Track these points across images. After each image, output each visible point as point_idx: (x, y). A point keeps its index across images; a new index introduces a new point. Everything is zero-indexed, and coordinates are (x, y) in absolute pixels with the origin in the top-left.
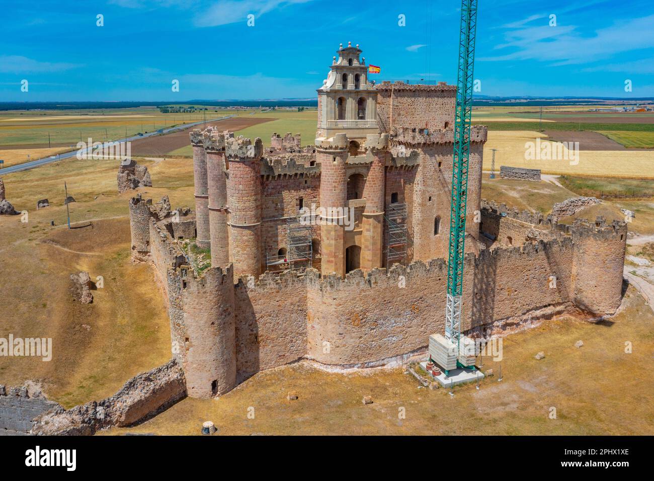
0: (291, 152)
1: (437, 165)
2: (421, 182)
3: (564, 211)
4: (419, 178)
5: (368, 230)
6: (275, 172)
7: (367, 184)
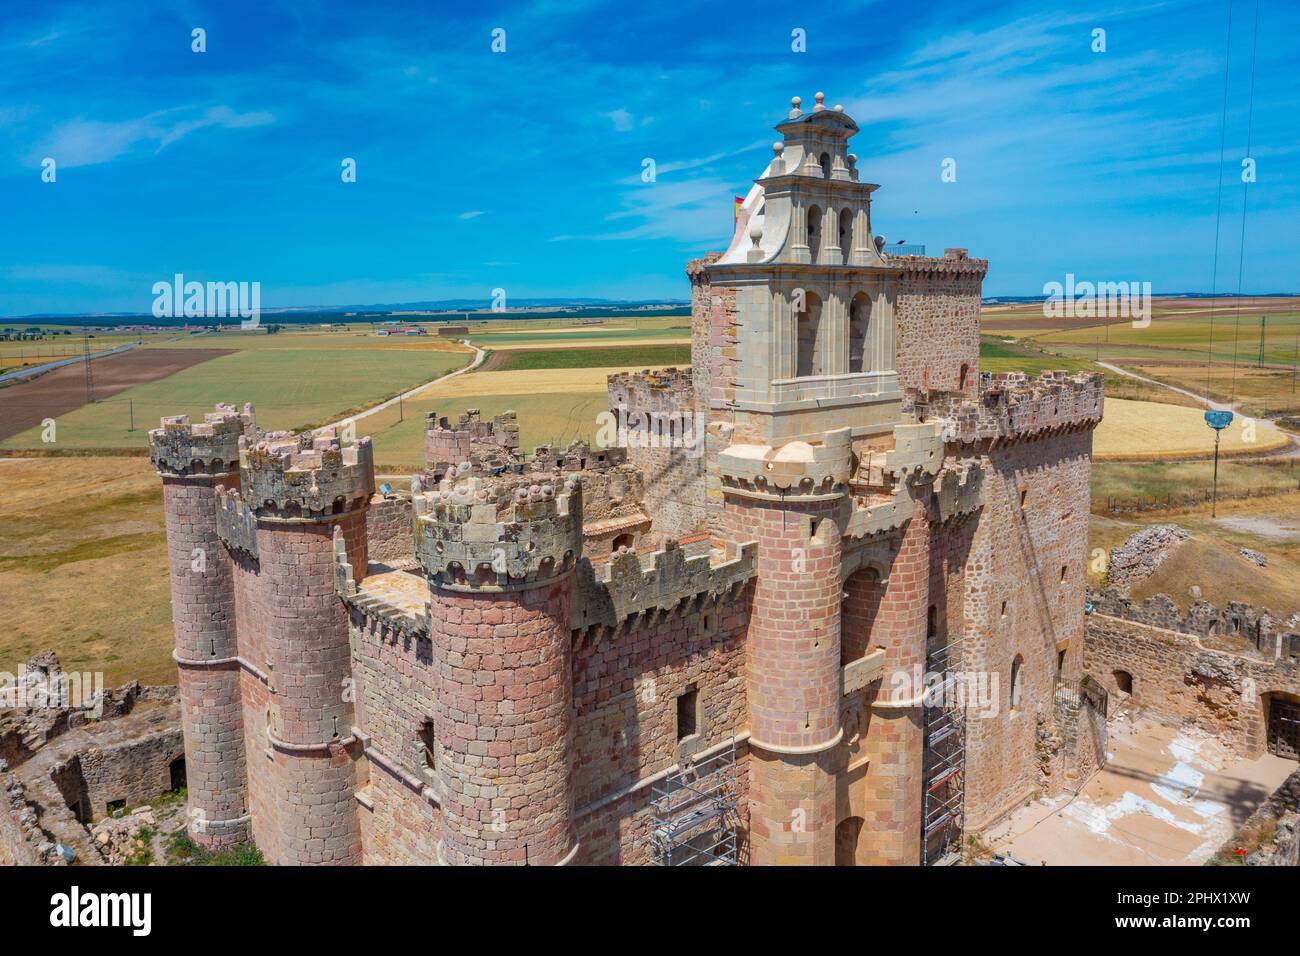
0: (497, 474)
1: (1015, 501)
2: (986, 560)
4: (980, 547)
5: (889, 758)
6: (617, 607)
7: (889, 599)
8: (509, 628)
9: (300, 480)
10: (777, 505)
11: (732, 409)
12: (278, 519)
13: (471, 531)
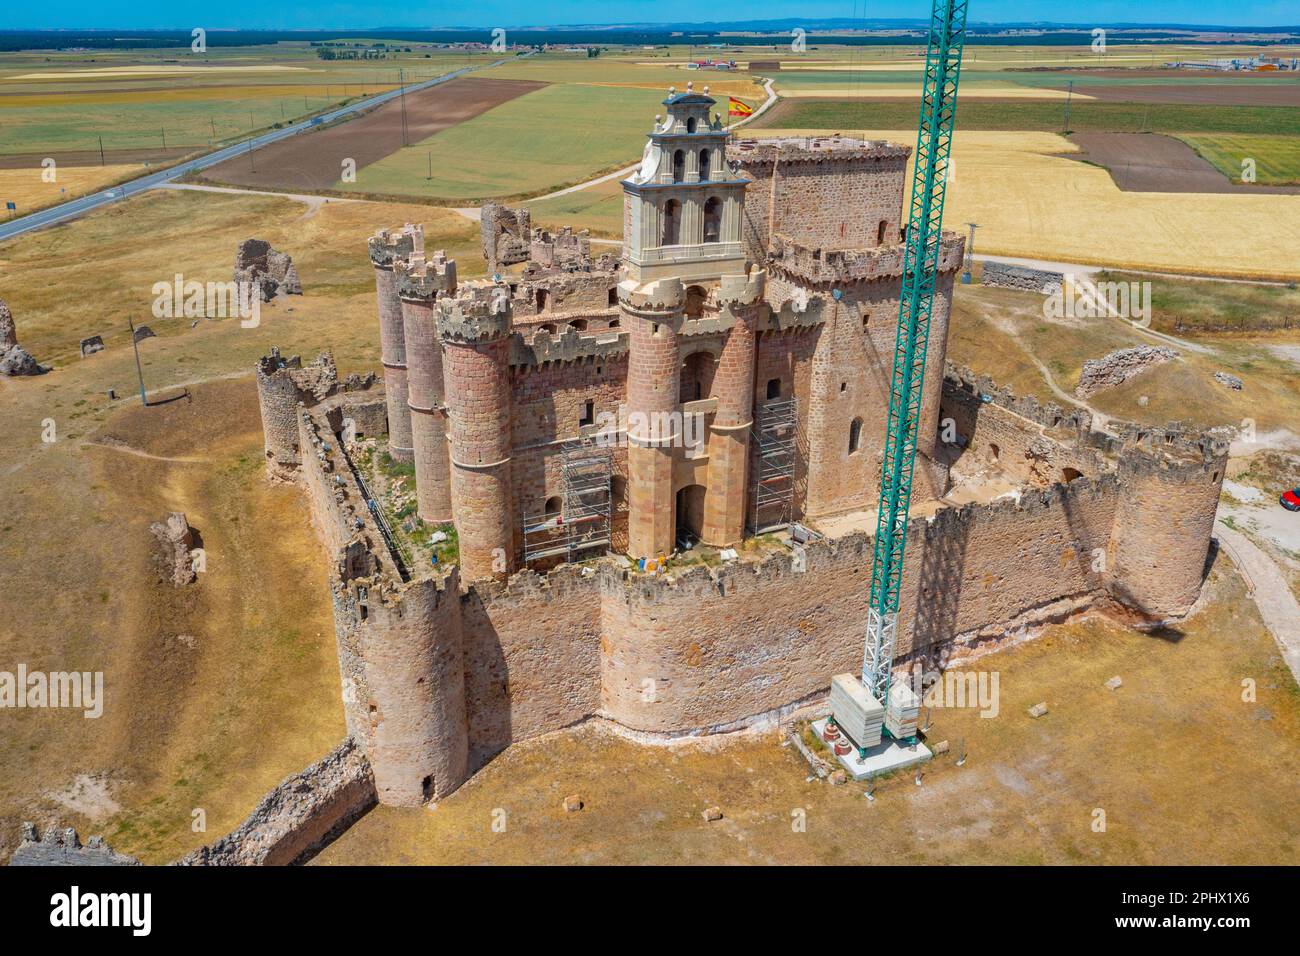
0: (571, 271)
1: (861, 322)
2: (826, 355)
3: (1103, 376)
4: (822, 347)
5: (720, 457)
6: (537, 357)
7: (720, 370)
8: (470, 360)
9: (416, 281)
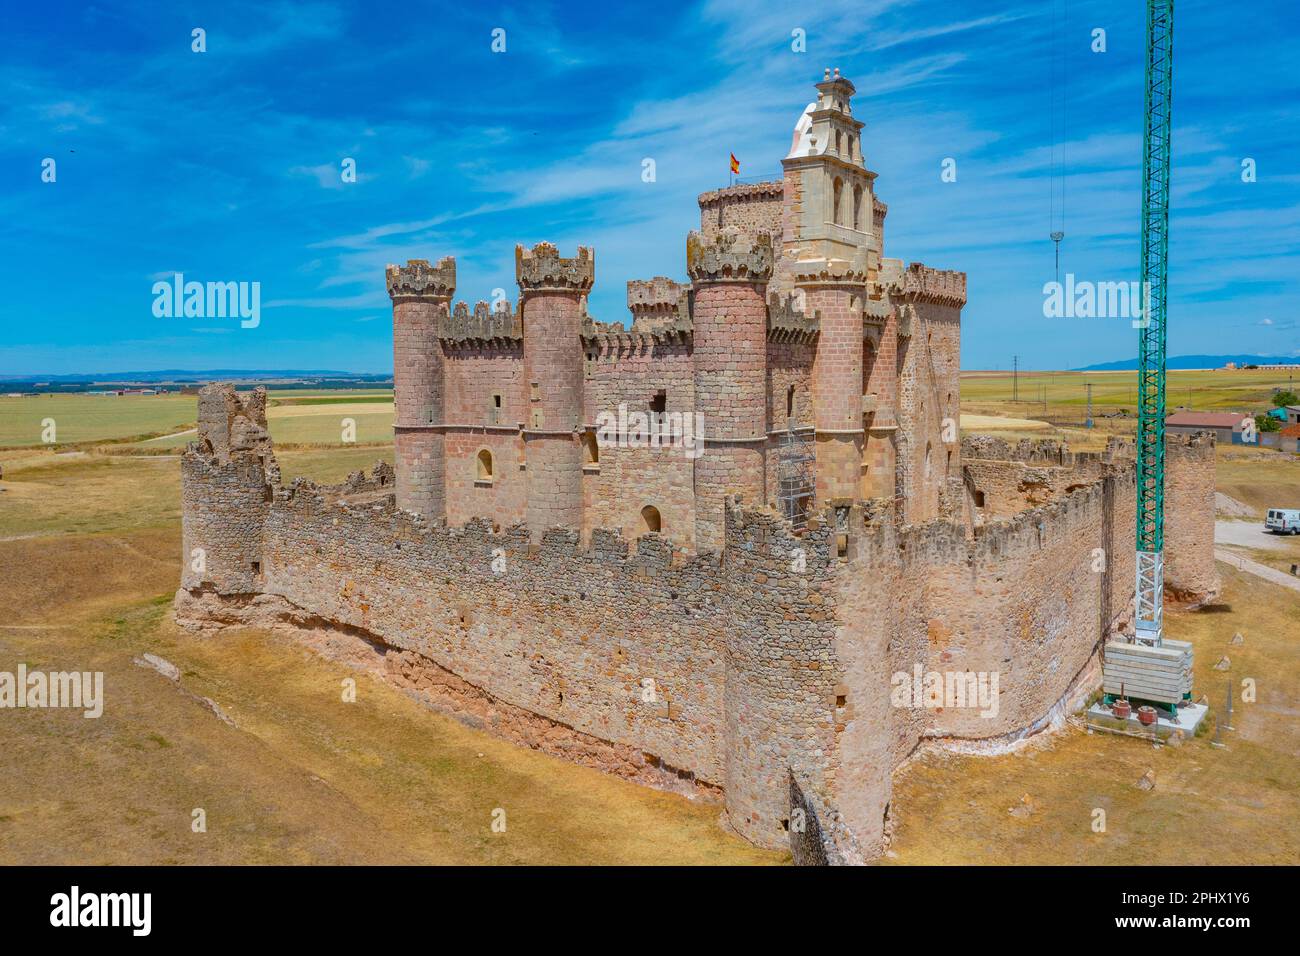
1: (927, 340)
2: (912, 371)
5: (880, 464)
9: (566, 264)
10: (833, 287)
11: (800, 240)
12: (552, 288)
13: (736, 248)
